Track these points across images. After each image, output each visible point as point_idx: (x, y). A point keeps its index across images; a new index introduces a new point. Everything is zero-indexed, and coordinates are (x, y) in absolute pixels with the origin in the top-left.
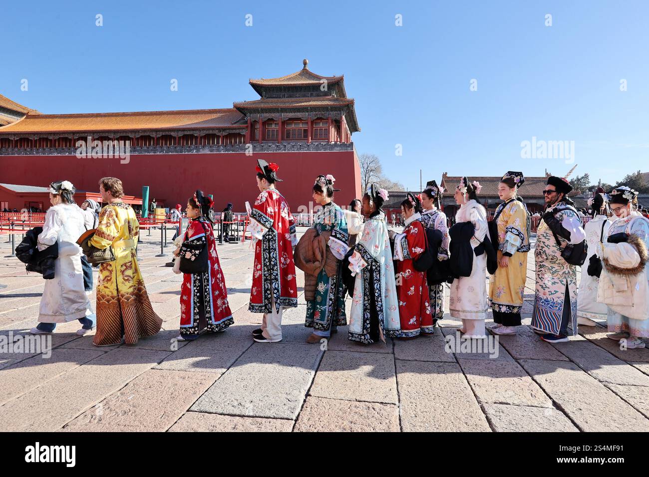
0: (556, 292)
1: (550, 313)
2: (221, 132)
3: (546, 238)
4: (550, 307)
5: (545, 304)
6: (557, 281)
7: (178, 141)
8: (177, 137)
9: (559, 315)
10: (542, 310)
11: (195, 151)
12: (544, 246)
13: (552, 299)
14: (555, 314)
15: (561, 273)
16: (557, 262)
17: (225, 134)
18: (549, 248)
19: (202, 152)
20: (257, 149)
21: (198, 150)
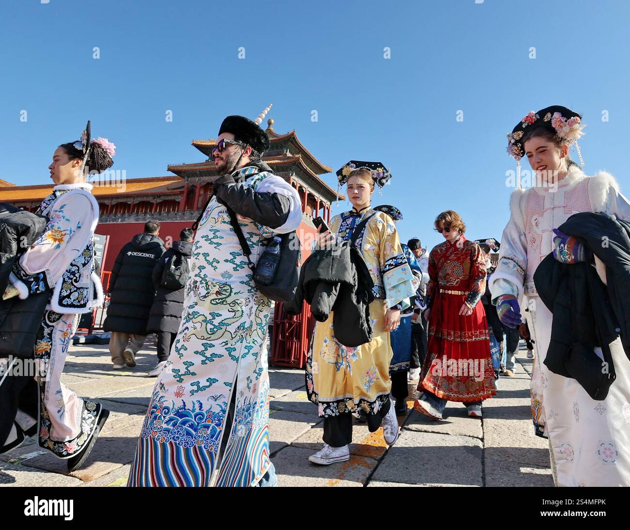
0: (212, 381)
1: (187, 451)
2: (156, 199)
3: (211, 243)
4: (188, 433)
5: (174, 425)
6: (219, 349)
7: (110, 210)
8: (110, 205)
9: (210, 454)
10: (164, 446)
11: (120, 220)
12: (205, 264)
13: (197, 406)
14: (198, 452)
15: (232, 329)
16: (229, 300)
17: (159, 201)
18: (215, 268)
19: (127, 221)
20: (185, 218)
21: (123, 220)
